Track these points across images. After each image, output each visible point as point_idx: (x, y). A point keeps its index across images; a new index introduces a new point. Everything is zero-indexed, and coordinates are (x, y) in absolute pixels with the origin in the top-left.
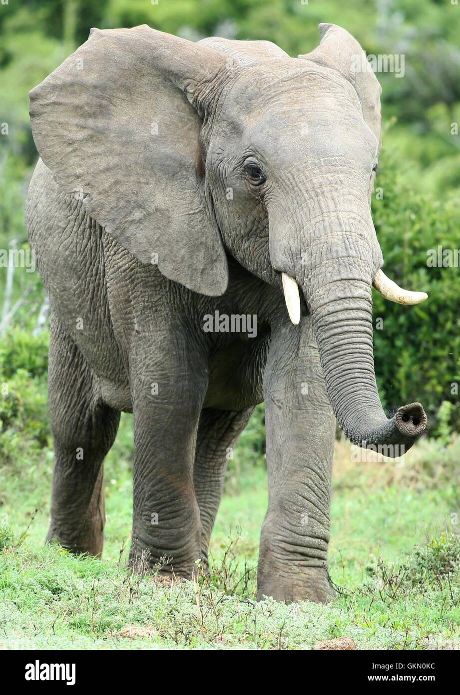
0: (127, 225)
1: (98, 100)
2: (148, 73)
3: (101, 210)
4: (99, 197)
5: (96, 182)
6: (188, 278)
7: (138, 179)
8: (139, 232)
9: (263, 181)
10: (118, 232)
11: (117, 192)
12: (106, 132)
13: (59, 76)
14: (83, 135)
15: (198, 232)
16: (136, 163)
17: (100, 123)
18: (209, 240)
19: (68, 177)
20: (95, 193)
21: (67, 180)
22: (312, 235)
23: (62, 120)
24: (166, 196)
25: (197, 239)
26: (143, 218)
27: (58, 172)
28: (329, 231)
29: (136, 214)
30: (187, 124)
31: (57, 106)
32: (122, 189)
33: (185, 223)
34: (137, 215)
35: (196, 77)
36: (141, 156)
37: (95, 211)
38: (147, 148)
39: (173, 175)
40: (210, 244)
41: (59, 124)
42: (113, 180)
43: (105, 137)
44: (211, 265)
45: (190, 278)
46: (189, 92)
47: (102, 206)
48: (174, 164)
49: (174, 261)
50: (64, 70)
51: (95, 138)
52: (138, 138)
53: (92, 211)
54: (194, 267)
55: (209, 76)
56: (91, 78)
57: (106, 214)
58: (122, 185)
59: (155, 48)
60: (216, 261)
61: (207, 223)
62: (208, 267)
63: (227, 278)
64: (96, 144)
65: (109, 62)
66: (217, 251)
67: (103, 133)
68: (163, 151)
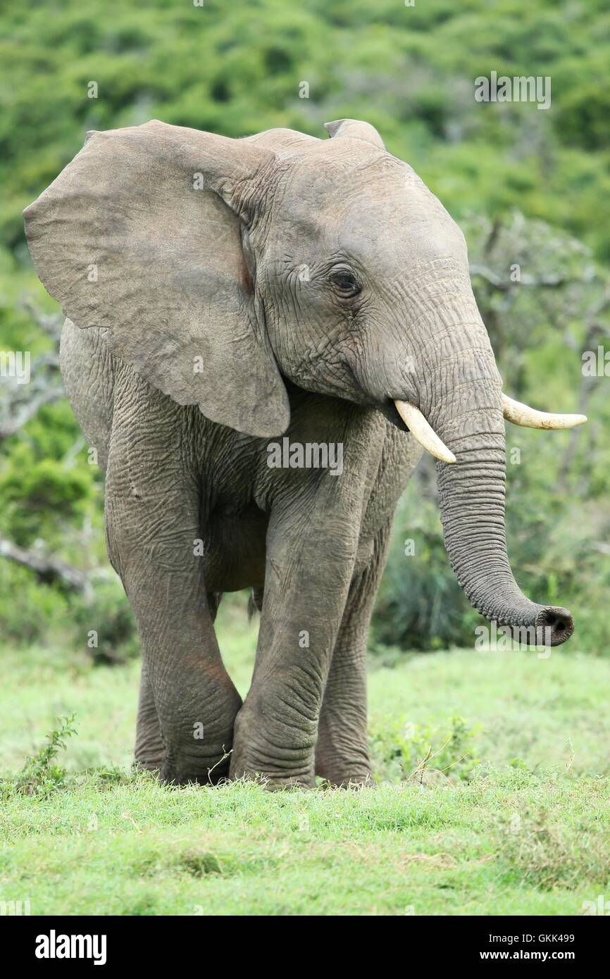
0: (157, 361)
1: (111, 214)
2: (170, 176)
3: (125, 345)
4: (121, 330)
5: (116, 312)
6: (237, 418)
7: (168, 304)
8: (173, 368)
9: (359, 291)
10: (148, 371)
11: (142, 322)
12: (123, 251)
13: (59, 189)
14: (95, 257)
15: (247, 362)
16: (164, 286)
17: (115, 241)
18: (261, 371)
19: (80, 309)
20: (116, 326)
21: (80, 312)
22: (439, 354)
23: (66, 241)
24: (204, 323)
25: (246, 371)
26: (177, 351)
27: (68, 304)
28: (458, 348)
29: (168, 347)
30: (221, 234)
31: (59, 225)
32: (148, 318)
33: (230, 353)
34: (170, 347)
35: (233, 174)
36: (169, 276)
37: (118, 347)
38: (175, 266)
39: (210, 296)
40: (262, 374)
41: (64, 246)
42: (136, 309)
43: (123, 257)
44: (265, 400)
45: (240, 417)
46: (225, 192)
47: (125, 340)
48: (210, 283)
49: (218, 400)
50: (63, 181)
51: (109, 260)
52: (162, 255)
53: (115, 348)
54: (244, 405)
55: (249, 173)
56: (100, 188)
57: (131, 349)
58: (148, 313)
59: (176, 145)
60: (271, 394)
61: (257, 349)
62: (261, 403)
63: (287, 414)
64: (111, 266)
65: (121, 167)
66: (272, 383)
67: (120, 253)
68: (195, 268)
